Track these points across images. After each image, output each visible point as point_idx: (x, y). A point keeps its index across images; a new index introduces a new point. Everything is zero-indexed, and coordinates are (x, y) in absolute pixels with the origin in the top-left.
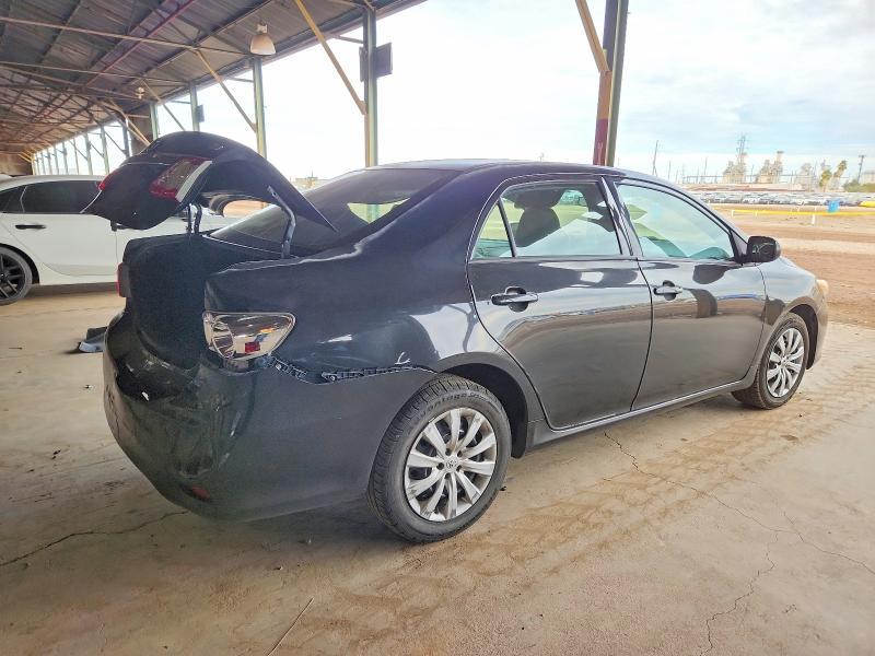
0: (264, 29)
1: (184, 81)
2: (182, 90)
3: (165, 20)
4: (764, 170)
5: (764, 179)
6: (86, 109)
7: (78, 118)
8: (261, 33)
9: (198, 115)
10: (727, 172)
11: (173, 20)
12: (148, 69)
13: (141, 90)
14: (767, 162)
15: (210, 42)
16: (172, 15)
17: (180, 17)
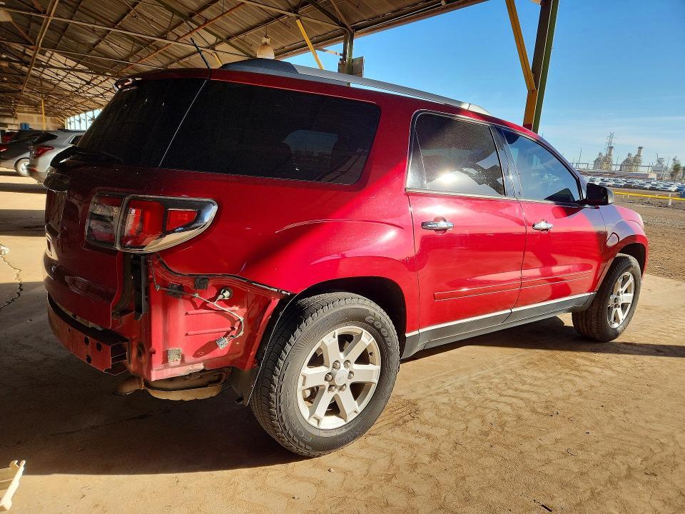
3: (194, 30)
4: (627, 162)
10: (597, 161)
11: (200, 30)
15: (224, 47)
16: (200, 27)
17: (206, 29)
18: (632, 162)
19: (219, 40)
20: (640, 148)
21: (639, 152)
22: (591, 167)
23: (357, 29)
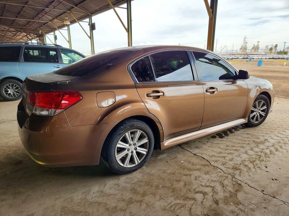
0: (67, 18)
1: (51, 29)
2: (51, 31)
3: (44, 15)
4: (253, 48)
5: (253, 51)
6: (26, 36)
7: (24, 38)
8: (66, 19)
9: (56, 38)
10: (241, 49)
11: (46, 15)
12: (42, 26)
13: (40, 31)
14: (254, 45)
15: (55, 20)
16: (45, 14)
17: (48, 15)
18: (256, 48)
19: (53, 18)
20: (258, 42)
21: (258, 44)
22: (239, 52)
23: (92, 14)
